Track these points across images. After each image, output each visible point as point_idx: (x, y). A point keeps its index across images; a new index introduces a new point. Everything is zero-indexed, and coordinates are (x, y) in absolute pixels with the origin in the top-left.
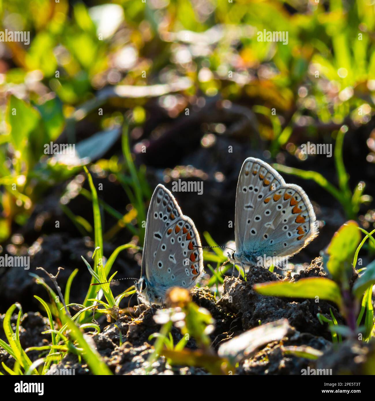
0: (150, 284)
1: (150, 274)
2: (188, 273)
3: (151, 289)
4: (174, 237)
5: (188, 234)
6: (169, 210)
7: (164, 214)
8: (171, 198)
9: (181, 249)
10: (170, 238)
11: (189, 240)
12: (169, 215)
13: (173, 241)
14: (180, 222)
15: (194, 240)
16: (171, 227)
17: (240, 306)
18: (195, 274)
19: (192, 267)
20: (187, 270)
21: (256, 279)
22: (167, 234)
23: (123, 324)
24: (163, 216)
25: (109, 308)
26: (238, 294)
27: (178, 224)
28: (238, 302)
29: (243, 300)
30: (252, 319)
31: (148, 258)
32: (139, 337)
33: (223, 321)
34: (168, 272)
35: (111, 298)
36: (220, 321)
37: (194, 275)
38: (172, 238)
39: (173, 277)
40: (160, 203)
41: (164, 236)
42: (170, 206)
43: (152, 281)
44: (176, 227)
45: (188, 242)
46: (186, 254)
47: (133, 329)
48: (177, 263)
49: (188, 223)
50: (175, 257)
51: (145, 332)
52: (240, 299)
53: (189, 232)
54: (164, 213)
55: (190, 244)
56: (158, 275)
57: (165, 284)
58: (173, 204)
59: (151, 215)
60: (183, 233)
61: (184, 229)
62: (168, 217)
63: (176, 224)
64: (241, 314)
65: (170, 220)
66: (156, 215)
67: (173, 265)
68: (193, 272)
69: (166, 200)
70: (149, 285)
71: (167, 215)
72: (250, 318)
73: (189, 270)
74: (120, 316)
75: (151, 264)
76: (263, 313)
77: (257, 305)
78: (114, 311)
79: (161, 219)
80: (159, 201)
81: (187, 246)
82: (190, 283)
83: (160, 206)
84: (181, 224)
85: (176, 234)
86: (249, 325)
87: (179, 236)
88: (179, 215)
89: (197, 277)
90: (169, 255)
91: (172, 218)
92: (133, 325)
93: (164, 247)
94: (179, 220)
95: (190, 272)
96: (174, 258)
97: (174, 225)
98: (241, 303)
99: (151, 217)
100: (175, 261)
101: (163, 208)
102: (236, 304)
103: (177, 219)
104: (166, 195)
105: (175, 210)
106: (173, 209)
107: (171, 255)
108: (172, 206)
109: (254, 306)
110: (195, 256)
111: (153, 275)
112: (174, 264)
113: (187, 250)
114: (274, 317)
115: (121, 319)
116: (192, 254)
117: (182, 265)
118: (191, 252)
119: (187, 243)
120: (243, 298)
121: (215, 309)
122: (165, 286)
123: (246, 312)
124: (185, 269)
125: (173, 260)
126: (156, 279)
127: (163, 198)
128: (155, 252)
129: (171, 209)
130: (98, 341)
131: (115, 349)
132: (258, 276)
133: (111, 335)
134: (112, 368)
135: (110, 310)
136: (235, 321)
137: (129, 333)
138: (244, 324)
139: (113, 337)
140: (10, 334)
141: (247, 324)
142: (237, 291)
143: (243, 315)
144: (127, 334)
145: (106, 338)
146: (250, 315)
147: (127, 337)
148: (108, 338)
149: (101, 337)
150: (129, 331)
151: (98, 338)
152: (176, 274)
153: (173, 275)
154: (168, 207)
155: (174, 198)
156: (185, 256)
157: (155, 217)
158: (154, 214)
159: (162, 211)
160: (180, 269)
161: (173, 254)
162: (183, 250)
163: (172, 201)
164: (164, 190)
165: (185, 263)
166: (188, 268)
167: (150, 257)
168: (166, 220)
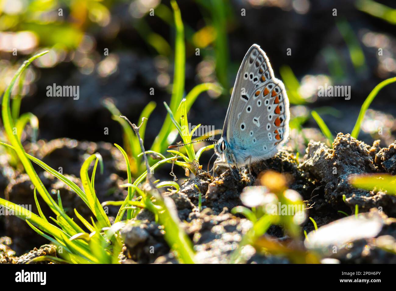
0: (230, 146)
1: (231, 135)
2: (270, 138)
3: (230, 151)
4: (261, 99)
5: (276, 98)
6: (261, 72)
7: (254, 76)
8: (265, 60)
9: (267, 112)
10: (257, 100)
11: (277, 103)
12: (260, 77)
13: (259, 103)
14: (270, 84)
15: (281, 104)
16: (260, 89)
17: (324, 175)
18: (278, 139)
19: (276, 132)
20: (270, 135)
21: (344, 149)
22: (254, 95)
23: (203, 182)
24: (254, 77)
25: (189, 162)
26: (323, 162)
27: (267, 87)
28: (323, 170)
29: (328, 169)
30: (335, 190)
31: (231, 119)
32: (218, 198)
33: (304, 187)
34: (250, 135)
35: (192, 152)
36: (301, 187)
37: (276, 141)
38: (259, 100)
39: (254, 141)
40: (252, 64)
41: (251, 97)
42: (262, 68)
43: (232, 142)
44: (265, 90)
45: (276, 105)
46: (272, 118)
47: (213, 190)
48: (260, 126)
49: (279, 86)
50: (260, 120)
51: (224, 194)
52: (324, 167)
53: (278, 96)
54: (255, 74)
55: (277, 108)
56: (239, 137)
57: (245, 147)
58: (266, 66)
59: (241, 75)
60: (272, 97)
61: (273, 92)
62: (258, 79)
63: (266, 86)
64: (324, 183)
65: (260, 82)
66: (246, 76)
67: (256, 128)
68: (276, 137)
69: (259, 61)
70: (228, 146)
71: (258, 76)
72: (333, 189)
73: (272, 134)
74: (199, 172)
75: (234, 125)
76: (348, 187)
77: (342, 177)
78: (193, 165)
79: (251, 80)
80: (251, 61)
81: (274, 110)
82: (272, 148)
83: (252, 67)
84: (270, 87)
85: (264, 96)
86: (332, 197)
87: (267, 98)
88: (271, 78)
89: (279, 142)
90: (253, 118)
91: (262, 80)
92: (214, 186)
93: (249, 109)
94: (269, 83)
95: (273, 136)
96: (258, 121)
97: (264, 87)
98: (325, 172)
99: (241, 77)
100: (258, 125)
101: (255, 69)
102: (320, 172)
103: (267, 81)
104: (260, 55)
105: (267, 72)
106: (265, 71)
107: (255, 118)
108: (264, 68)
109: (339, 178)
110: (280, 121)
111: (234, 137)
112: (258, 127)
113: (273, 114)
114: (358, 193)
115: (200, 176)
116: (277, 119)
117: (266, 129)
118: (277, 116)
119: (274, 107)
120: (328, 167)
121: (297, 173)
123: (330, 182)
124: (267, 133)
125: (257, 123)
126: (236, 141)
127: (256, 59)
128: (240, 114)
129: (263, 71)
130: (177, 200)
131: (193, 210)
132: (345, 146)
133: (189, 192)
134: (191, 236)
135: (190, 164)
136: (317, 188)
137: (208, 194)
138: (327, 194)
139: (191, 196)
140: (87, 182)
141: (330, 195)
142: (322, 159)
143: (327, 185)
144: (206, 194)
145: (185, 198)
146: (333, 186)
147: (206, 197)
148: (186, 197)
149: (180, 196)
150: (208, 192)
151: (177, 197)
152: (258, 138)
153: (255, 138)
154: (260, 69)
155: (268, 60)
156: (270, 120)
157: (244, 77)
158: (245, 74)
159: (253, 72)
160: (263, 133)
161: (258, 117)
162: (269, 114)
163: (266, 62)
164: (258, 51)
165: (269, 127)
166: (271, 132)
167: (233, 117)
168: (256, 82)
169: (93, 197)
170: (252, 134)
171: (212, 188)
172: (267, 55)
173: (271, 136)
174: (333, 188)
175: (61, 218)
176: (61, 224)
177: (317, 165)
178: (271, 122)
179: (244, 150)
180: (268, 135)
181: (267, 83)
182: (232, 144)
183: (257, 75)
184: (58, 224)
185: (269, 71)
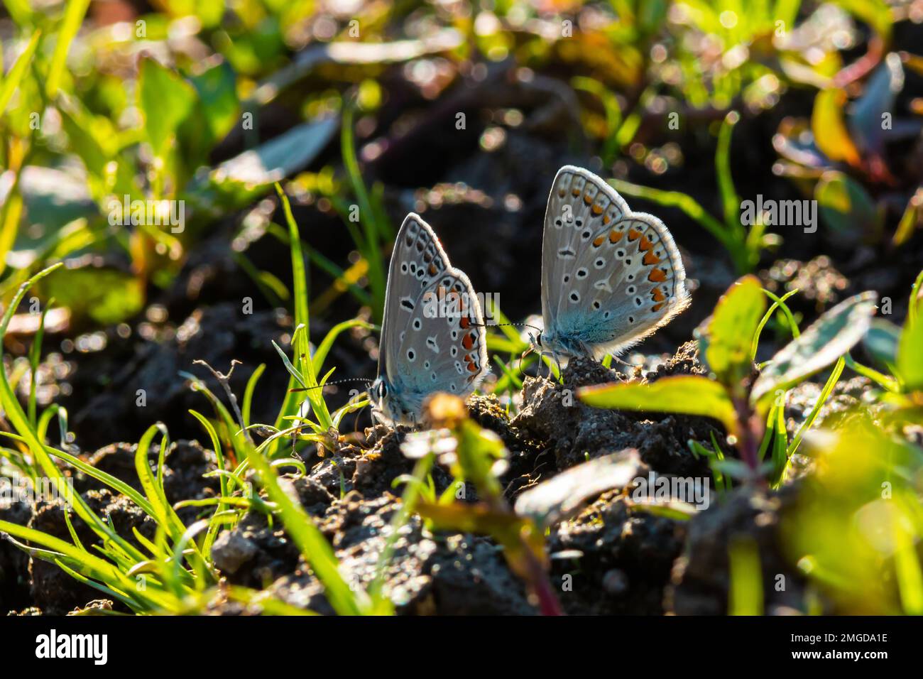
0: (394, 390)
1: (394, 370)
2: (460, 370)
3: (395, 398)
6: (427, 259)
7: (418, 266)
8: (431, 238)
9: (448, 328)
12: (427, 268)
14: (445, 279)
16: (430, 288)
17: (552, 428)
18: (473, 370)
19: (467, 359)
20: (458, 365)
21: (581, 380)
23: (346, 460)
24: (417, 269)
25: (322, 432)
26: (549, 406)
27: (442, 283)
28: (549, 421)
29: (557, 417)
30: (572, 450)
31: (389, 344)
32: (373, 482)
33: (522, 454)
34: (425, 367)
35: (325, 415)
36: (517, 454)
37: (470, 373)
39: (434, 377)
40: (411, 247)
41: (419, 305)
42: (429, 252)
43: (397, 383)
46: (457, 335)
47: (364, 469)
48: (440, 352)
49: (461, 281)
50: (437, 341)
51: (384, 474)
52: (551, 416)
54: (419, 264)
56: (408, 373)
57: (420, 390)
58: (434, 249)
59: (396, 266)
62: (424, 271)
63: (439, 283)
64: (554, 442)
65: (428, 276)
66: (404, 268)
67: (433, 355)
68: (469, 367)
69: (422, 241)
70: (391, 390)
71: (424, 267)
72: (569, 449)
73: (462, 364)
74: (340, 446)
75: (395, 354)
76: (592, 440)
77: (582, 425)
78: (329, 436)
79: (413, 274)
80: (410, 243)
81: (458, 322)
82: (465, 387)
83: (412, 253)
84: (447, 283)
86: (567, 462)
88: (445, 267)
89: (475, 376)
90: (426, 339)
91: (431, 273)
92: (364, 462)
93: (417, 324)
94: (444, 276)
95: (463, 367)
96: (435, 343)
97: (436, 285)
98: (553, 422)
99: (396, 270)
100: (436, 349)
101: (418, 255)
102: (545, 424)
103: (440, 274)
104: (423, 232)
105: (437, 258)
106: (435, 257)
107: (429, 338)
108: (432, 252)
109: (577, 428)
110: (471, 340)
111: (399, 373)
112: (436, 353)
113: (457, 329)
114: (611, 447)
115: (342, 452)
116: (466, 336)
117: (450, 356)
118: (465, 332)
120: (557, 414)
121: (508, 432)
122: (420, 393)
123: (562, 437)
124: (453, 362)
125: (434, 346)
126: (403, 381)
127: (417, 238)
128: (403, 333)
129: (430, 258)
130: (303, 490)
131: (333, 503)
132: (583, 376)
133: (324, 479)
134: (329, 536)
135: (324, 434)
136: (544, 453)
137: (356, 476)
138: (560, 459)
139: (328, 484)
140: (147, 477)
141: (565, 458)
142: (546, 403)
143: (558, 443)
144: (354, 477)
145: (316, 485)
146: (569, 443)
147: (354, 482)
148: (319, 484)
149: (308, 482)
150: (356, 473)
151: (303, 484)
152: (439, 371)
153: (434, 373)
154: (426, 254)
155: (436, 238)
156: (455, 339)
157: (402, 271)
158: (402, 266)
159: (414, 260)
160: (446, 362)
161: (433, 336)
162: (452, 329)
163: (433, 242)
164: (419, 224)
165: (454, 351)
166: (460, 361)
167: (393, 340)
168: (422, 276)
169: (161, 502)
170: (427, 365)
171: (363, 466)
172: (433, 229)
173: (460, 366)
174: (568, 446)
175: (112, 543)
176: (111, 555)
177: (539, 413)
178: (457, 343)
179: (419, 395)
180: (455, 365)
181: (441, 276)
182: (397, 386)
183: (422, 265)
184: (107, 555)
185: (440, 257)
